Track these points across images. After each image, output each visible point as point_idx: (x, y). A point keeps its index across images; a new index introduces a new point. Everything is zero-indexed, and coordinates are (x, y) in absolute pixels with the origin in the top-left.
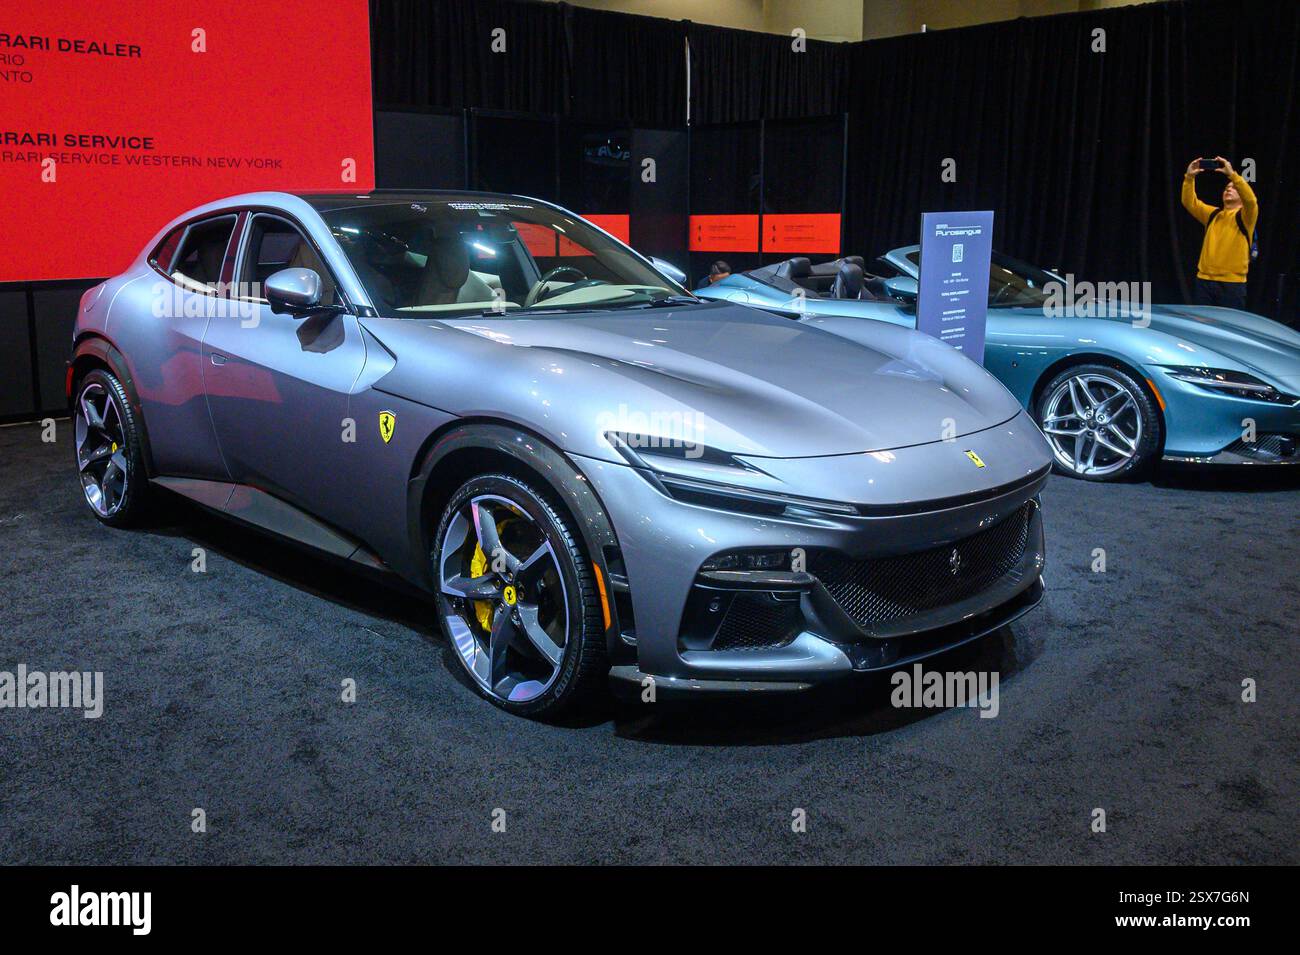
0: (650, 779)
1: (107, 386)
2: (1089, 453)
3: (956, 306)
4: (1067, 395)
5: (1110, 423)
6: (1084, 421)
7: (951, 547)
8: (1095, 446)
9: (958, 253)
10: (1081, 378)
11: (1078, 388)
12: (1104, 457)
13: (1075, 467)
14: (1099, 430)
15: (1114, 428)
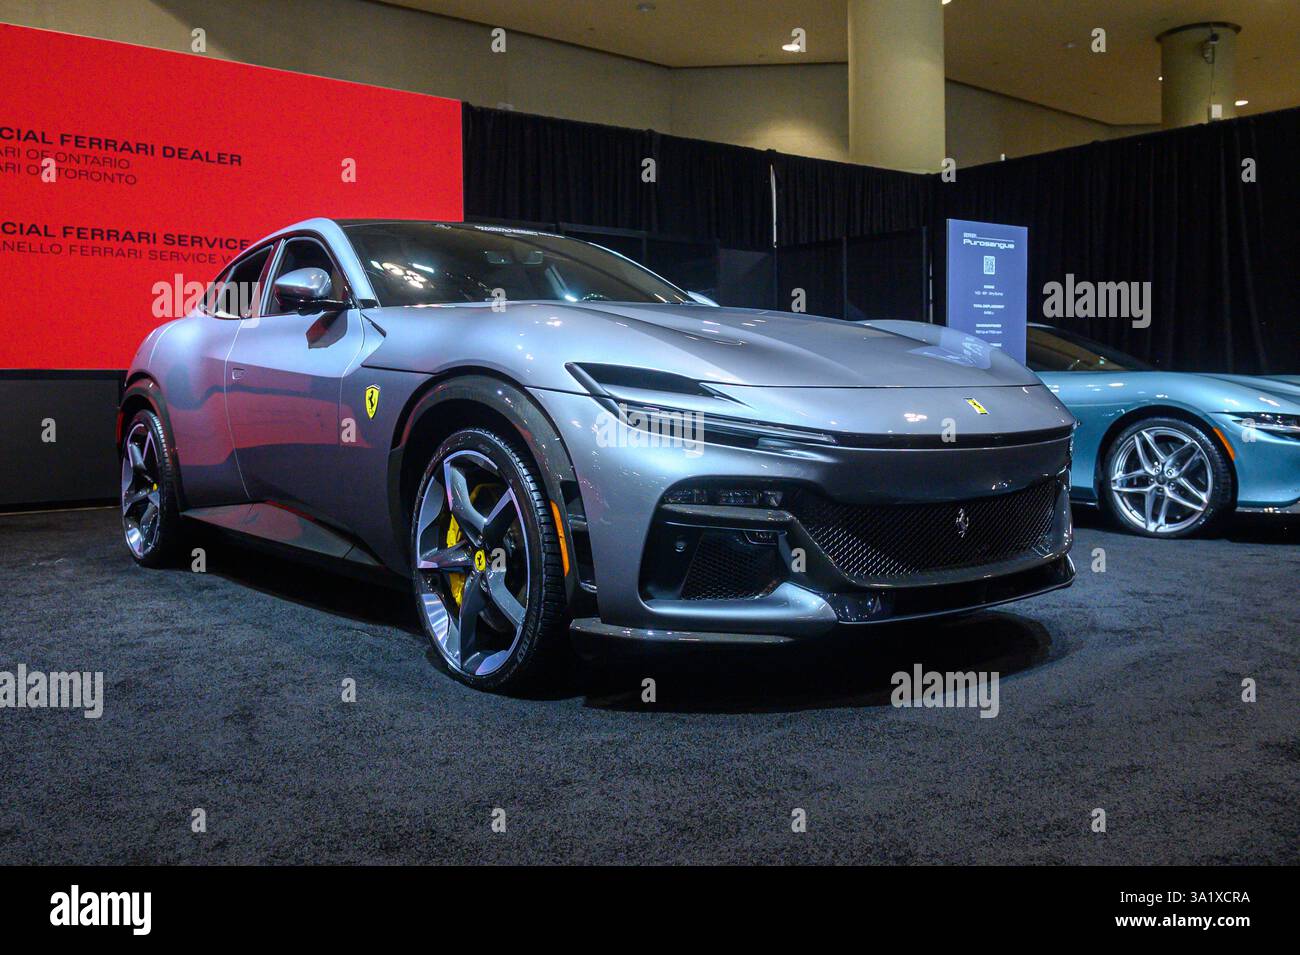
0: (605, 736)
1: (149, 425)
2: (1160, 509)
3: (989, 319)
4: (1134, 452)
5: (1179, 476)
6: (1153, 477)
7: (957, 505)
8: (1166, 502)
9: (989, 265)
10: (1147, 432)
11: (1145, 444)
12: (1175, 513)
13: (1147, 526)
14: (1169, 485)
15: (1183, 482)
